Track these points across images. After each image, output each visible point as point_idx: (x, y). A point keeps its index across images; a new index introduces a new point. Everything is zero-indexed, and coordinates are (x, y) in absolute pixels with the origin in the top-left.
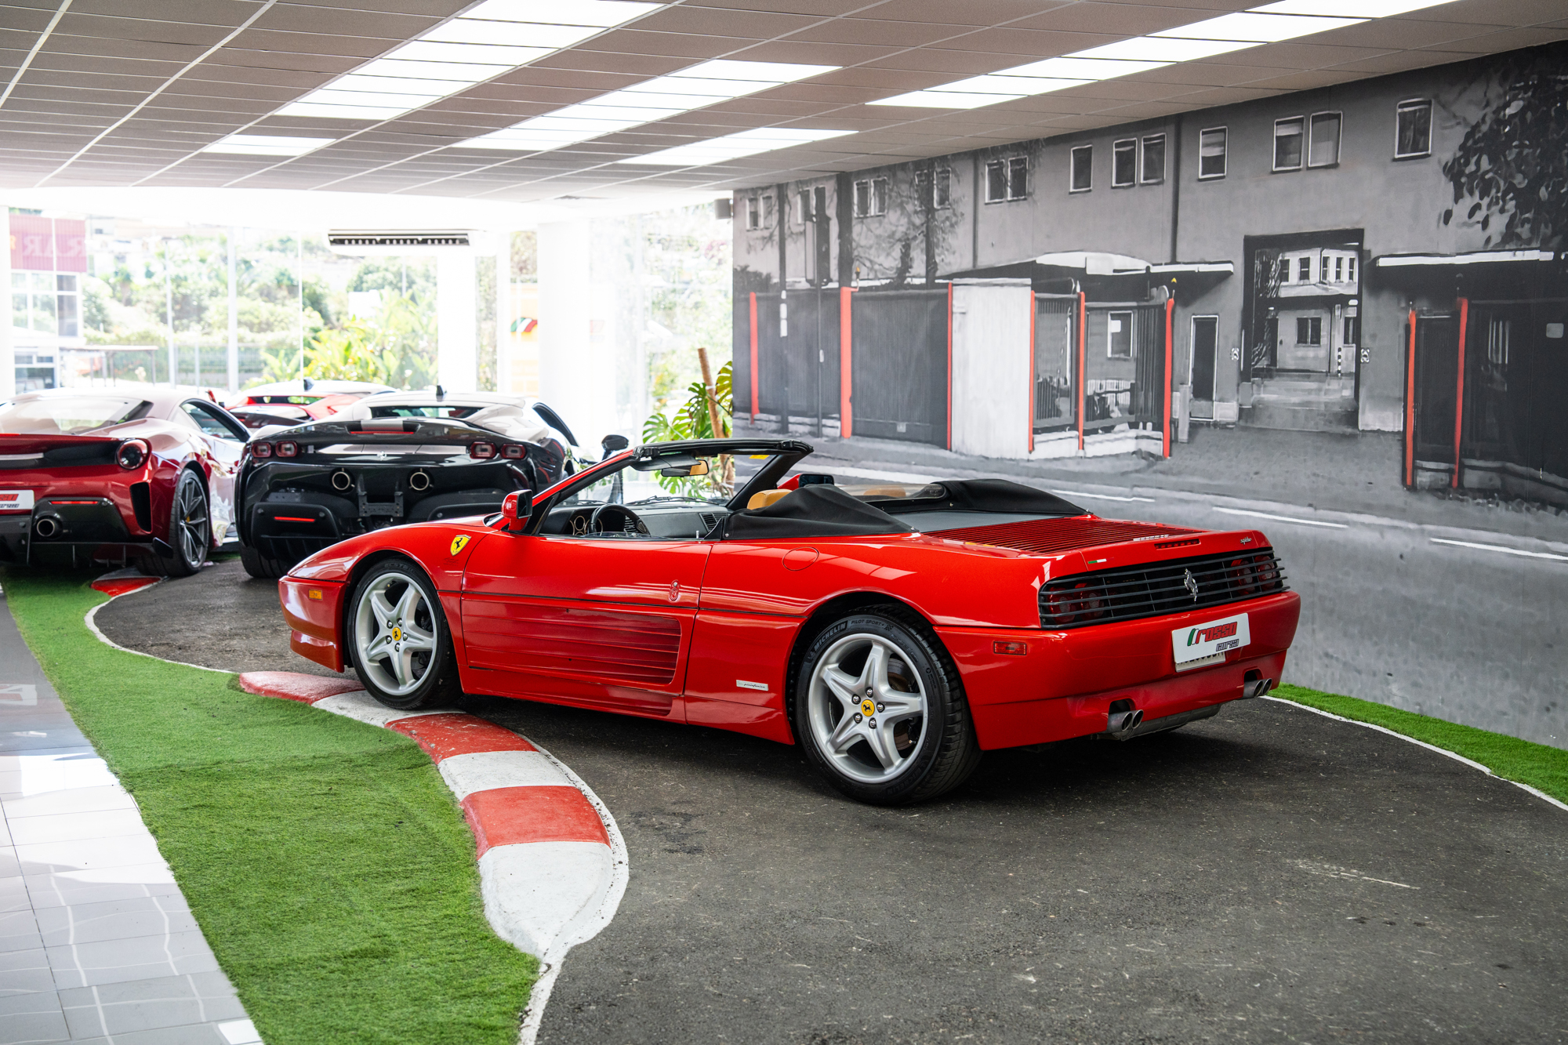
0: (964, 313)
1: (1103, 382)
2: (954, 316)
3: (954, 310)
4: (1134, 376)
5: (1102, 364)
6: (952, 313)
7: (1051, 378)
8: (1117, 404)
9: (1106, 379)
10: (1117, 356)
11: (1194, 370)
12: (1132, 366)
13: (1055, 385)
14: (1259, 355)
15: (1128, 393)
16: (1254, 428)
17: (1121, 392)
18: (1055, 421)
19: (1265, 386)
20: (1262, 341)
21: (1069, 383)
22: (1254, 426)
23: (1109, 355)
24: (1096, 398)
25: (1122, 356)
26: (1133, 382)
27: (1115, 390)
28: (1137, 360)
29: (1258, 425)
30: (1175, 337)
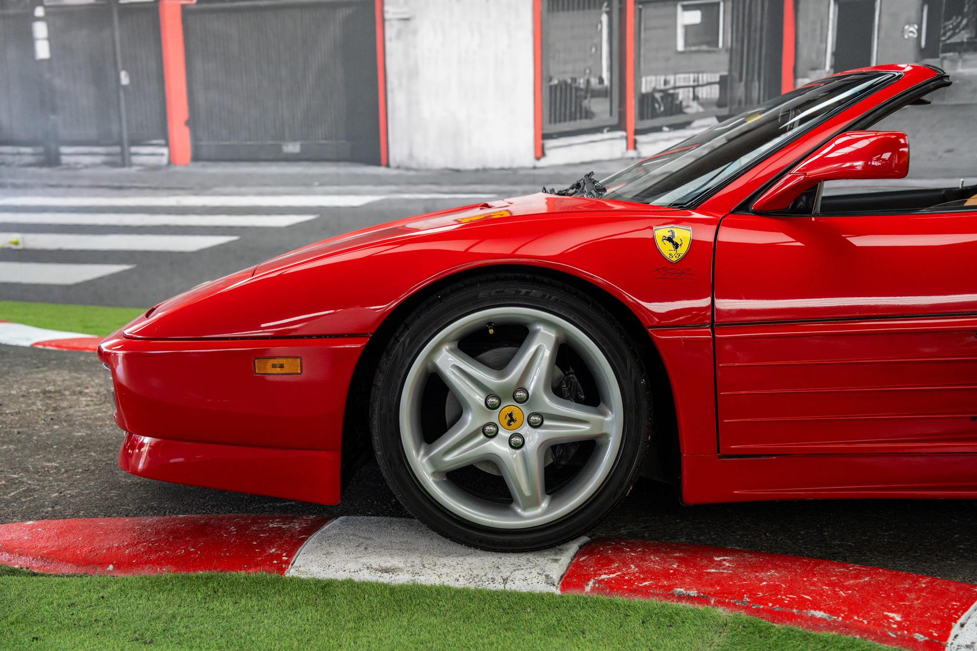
0: (407, 20)
1: (671, 78)
2: (387, 24)
3: (387, 16)
4: (727, 67)
5: (667, 59)
6: (383, 20)
7: (574, 80)
8: (695, 98)
9: (675, 74)
10: (693, 48)
11: (835, 54)
12: (725, 58)
13: (582, 86)
14: (954, 29)
15: (717, 87)
16: (945, 106)
17: (702, 86)
18: (585, 124)
19: (965, 61)
20: (960, 13)
21: (606, 82)
22: (945, 103)
23: (680, 46)
24: (658, 96)
25: (704, 48)
26: (725, 73)
27: (692, 83)
28: (731, 51)
29: (953, 102)
30: (801, 23)
